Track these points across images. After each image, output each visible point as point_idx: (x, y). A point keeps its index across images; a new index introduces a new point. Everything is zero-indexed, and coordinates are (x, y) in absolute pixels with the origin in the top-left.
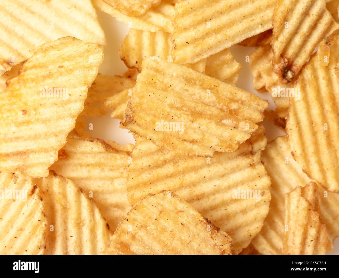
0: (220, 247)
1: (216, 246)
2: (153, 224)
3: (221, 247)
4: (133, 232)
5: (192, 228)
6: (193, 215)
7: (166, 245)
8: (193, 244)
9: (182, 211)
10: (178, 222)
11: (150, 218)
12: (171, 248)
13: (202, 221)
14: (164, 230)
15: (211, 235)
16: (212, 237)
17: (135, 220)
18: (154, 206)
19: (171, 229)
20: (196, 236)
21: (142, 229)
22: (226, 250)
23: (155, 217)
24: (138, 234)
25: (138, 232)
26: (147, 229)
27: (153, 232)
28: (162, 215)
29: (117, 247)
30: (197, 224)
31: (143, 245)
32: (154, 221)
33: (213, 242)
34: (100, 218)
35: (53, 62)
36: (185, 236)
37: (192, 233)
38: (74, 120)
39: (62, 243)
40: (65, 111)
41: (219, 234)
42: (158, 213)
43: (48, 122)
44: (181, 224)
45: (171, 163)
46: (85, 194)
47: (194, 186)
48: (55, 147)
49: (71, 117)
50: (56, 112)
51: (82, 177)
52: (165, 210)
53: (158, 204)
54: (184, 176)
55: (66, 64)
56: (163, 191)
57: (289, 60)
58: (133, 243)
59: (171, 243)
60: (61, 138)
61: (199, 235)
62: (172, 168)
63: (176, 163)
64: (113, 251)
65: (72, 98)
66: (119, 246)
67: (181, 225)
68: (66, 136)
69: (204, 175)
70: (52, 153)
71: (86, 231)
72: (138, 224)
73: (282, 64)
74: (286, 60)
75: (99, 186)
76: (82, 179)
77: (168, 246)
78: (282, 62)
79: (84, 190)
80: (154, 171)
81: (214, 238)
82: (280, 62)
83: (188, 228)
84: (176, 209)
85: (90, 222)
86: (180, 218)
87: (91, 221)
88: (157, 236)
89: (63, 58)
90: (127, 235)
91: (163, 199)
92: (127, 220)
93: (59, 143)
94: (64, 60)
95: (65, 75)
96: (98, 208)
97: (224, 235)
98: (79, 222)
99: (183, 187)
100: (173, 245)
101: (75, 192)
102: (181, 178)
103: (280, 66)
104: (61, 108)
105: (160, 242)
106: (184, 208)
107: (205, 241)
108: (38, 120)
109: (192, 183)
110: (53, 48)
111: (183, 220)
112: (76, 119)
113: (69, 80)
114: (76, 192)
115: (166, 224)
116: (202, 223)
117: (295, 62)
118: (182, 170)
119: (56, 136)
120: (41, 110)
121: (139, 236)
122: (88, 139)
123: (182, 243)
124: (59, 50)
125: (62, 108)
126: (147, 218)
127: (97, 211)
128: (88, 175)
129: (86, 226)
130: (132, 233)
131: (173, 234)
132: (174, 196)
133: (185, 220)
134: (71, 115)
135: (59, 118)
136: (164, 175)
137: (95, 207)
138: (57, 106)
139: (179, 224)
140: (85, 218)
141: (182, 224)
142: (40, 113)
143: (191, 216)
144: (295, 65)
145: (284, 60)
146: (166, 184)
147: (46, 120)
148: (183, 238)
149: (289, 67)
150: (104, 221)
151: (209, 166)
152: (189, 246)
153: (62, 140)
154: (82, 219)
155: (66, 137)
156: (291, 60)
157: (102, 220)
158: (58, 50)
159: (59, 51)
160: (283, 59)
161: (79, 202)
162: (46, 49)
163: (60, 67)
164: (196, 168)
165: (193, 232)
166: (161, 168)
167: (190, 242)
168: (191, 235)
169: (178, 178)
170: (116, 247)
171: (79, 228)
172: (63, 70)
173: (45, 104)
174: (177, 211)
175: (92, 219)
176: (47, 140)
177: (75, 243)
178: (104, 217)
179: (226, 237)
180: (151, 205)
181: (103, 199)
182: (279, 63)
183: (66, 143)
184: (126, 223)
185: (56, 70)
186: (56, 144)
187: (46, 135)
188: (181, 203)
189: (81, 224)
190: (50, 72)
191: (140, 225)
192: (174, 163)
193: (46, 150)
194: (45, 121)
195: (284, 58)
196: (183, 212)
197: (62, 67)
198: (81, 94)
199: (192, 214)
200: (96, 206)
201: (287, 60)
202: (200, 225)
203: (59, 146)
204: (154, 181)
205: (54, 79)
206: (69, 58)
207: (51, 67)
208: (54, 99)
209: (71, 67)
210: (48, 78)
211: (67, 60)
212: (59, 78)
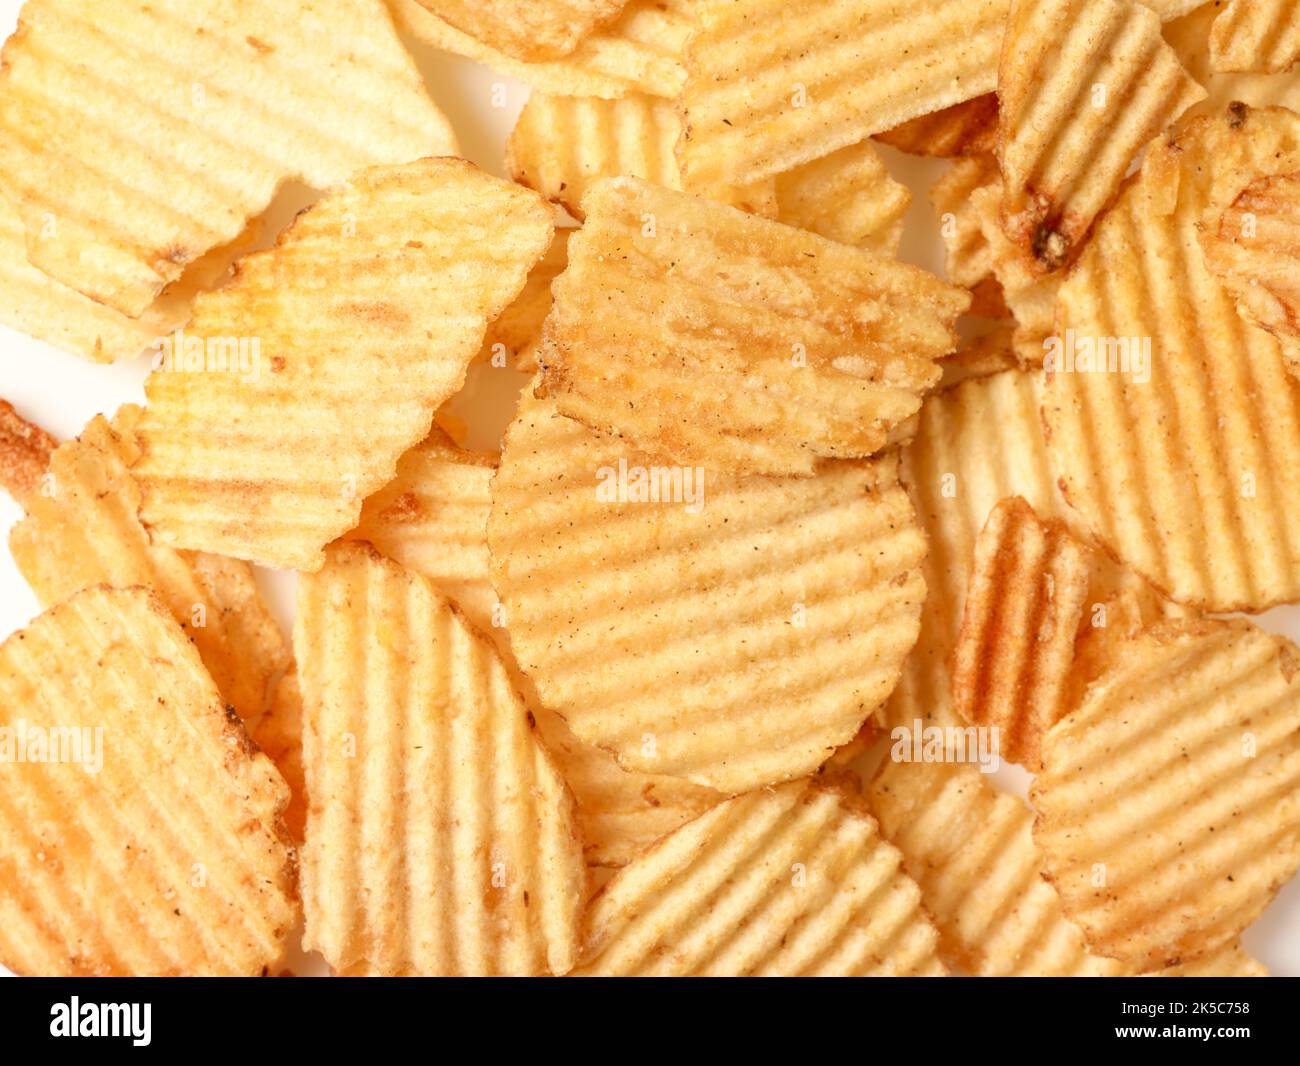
35: (393, 227)
38: (430, 412)
40: (407, 382)
43: (346, 405)
49: (422, 404)
50: (378, 379)
55: (430, 238)
57: (1051, 199)
60: (380, 462)
65: (435, 346)
68: (397, 458)
70: (342, 504)
73: (1031, 212)
74: (1043, 202)
78: (1032, 207)
82: (1024, 208)
89: (425, 220)
93: (371, 477)
94: (428, 225)
95: (424, 274)
103: (1024, 220)
104: (395, 370)
108: (316, 394)
110: (400, 182)
112: (435, 412)
113: (435, 289)
117: (1072, 207)
119: (366, 453)
120: (331, 365)
124: (419, 194)
125: (397, 371)
134: (421, 397)
135: (384, 398)
138: (381, 362)
142: (325, 373)
144: (1070, 216)
145: (1036, 201)
147: (343, 400)
149: (1052, 222)
153: (383, 469)
155: (395, 461)
156: (1059, 200)
158: (413, 194)
159: (415, 197)
160: (1032, 199)
162: (378, 183)
163: (411, 244)
172: (419, 254)
173: (346, 349)
176: (334, 459)
182: (1021, 211)
183: (393, 478)
185: (396, 253)
186: (363, 478)
187: (334, 444)
190: (378, 256)
193: (325, 491)
194: (336, 403)
195: (1037, 195)
197: (419, 245)
198: (464, 339)
201: (1046, 199)
205: (387, 280)
206: (444, 224)
207: (383, 240)
208: (378, 338)
209: (447, 252)
210: (370, 271)
211: (436, 228)
212: (403, 279)
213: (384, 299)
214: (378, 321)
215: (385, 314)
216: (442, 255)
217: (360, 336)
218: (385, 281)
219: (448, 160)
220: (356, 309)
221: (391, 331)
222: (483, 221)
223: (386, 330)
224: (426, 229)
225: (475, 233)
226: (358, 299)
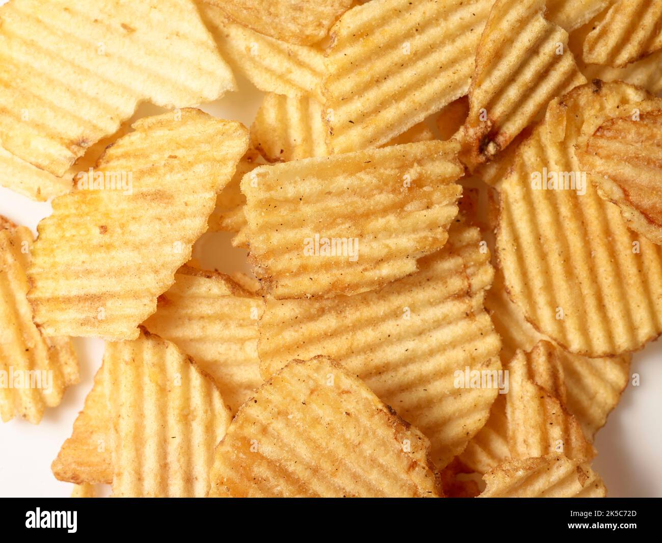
0: (409, 454)
1: (403, 454)
2: (298, 410)
3: (411, 455)
4: (264, 422)
5: (365, 421)
6: (367, 399)
7: (318, 447)
8: (365, 446)
9: (348, 392)
10: (340, 410)
11: (294, 399)
12: (326, 452)
13: (381, 410)
14: (316, 421)
15: (395, 434)
16: (396, 438)
17: (269, 401)
18: (302, 379)
19: (328, 419)
20: (370, 434)
21: (279, 418)
22: (420, 460)
23: (302, 398)
24: (272, 425)
25: (271, 423)
26: (288, 418)
27: (298, 424)
28: (314, 397)
29: (236, 445)
30: (372, 416)
31: (280, 444)
32: (300, 405)
33: (397, 445)
34: (221, 408)
35: (160, 149)
36: (351, 434)
37: (363, 429)
38: (190, 246)
39: (158, 449)
40: (176, 231)
41: (409, 433)
42: (309, 392)
43: (143, 247)
44: (346, 413)
45: (333, 312)
46: (196, 367)
47: (372, 351)
48: (153, 291)
49: (185, 242)
50: (160, 231)
51: (192, 337)
52: (319, 389)
53: (309, 377)
54: (355, 334)
55: (180, 153)
56: (319, 356)
58: (264, 440)
59: (327, 444)
60: (165, 276)
61: (374, 433)
62: (335, 321)
63: (341, 312)
64: (228, 451)
65: (189, 210)
66: (240, 444)
67: (346, 415)
68: (174, 273)
69: (388, 333)
70: (146, 301)
71: (198, 429)
72: (273, 409)
75: (219, 353)
76: (191, 340)
77: (322, 448)
79: (195, 359)
80: (304, 327)
81: (400, 440)
82: (479, 125)
83: (357, 420)
84: (338, 387)
85: (204, 413)
86: (344, 403)
87: (206, 412)
88: (305, 431)
89: (177, 143)
90: (253, 426)
91: (317, 369)
92: (256, 402)
93: (161, 284)
94: (179, 146)
95: (179, 172)
96: (218, 390)
97: (417, 435)
98: (186, 414)
99: (353, 353)
100: (331, 447)
101: (180, 362)
102: (349, 337)
104: (168, 226)
105: (309, 440)
106: (351, 386)
107: (383, 443)
108: (126, 243)
109: (369, 346)
110: (162, 124)
111: (349, 407)
112: (192, 246)
113: (186, 179)
114: (182, 363)
115: (320, 412)
116: (381, 414)
118: (351, 325)
119: (156, 272)
120: (133, 227)
121: (273, 429)
122: (202, 273)
123: (346, 445)
124: (172, 130)
125: (170, 226)
126: (288, 399)
127: (216, 395)
128: (201, 334)
129: (198, 419)
130: (261, 424)
131: (331, 430)
132: (337, 366)
133: (352, 406)
134: (185, 238)
135: (165, 241)
136: (321, 334)
137: (214, 389)
138: (161, 222)
139: (342, 413)
140: (197, 407)
141: (348, 414)
142: (130, 232)
143: (363, 400)
145: (486, 122)
146: (324, 348)
147: (142, 244)
148: (348, 436)
150: (227, 411)
151: (397, 316)
152: (357, 450)
153: (167, 279)
154: (192, 408)
155: (173, 275)
157: (225, 410)
158: (169, 130)
159: (170, 132)
161: (186, 379)
162: (150, 126)
163: (171, 157)
164: (374, 321)
165: (365, 428)
166: (315, 320)
167: (359, 444)
168: (362, 433)
169: (344, 337)
170: (233, 446)
171: (186, 423)
172: (176, 162)
173: (141, 216)
174: (340, 391)
175: (209, 409)
176: (139, 278)
177: (179, 449)
178: (228, 406)
179: (420, 438)
180: (296, 378)
181: (226, 375)
182: (477, 126)
183: (173, 284)
184: (253, 406)
185: (163, 163)
186: (157, 285)
187: (139, 269)
188: (346, 378)
189: (190, 417)
190: (153, 165)
191: (276, 410)
192: (338, 313)
193: (136, 296)
194: (137, 247)
196: (350, 393)
197: (175, 157)
198: (205, 204)
199: (365, 397)
200: (215, 387)
202: (377, 417)
203: (160, 289)
204: (304, 342)
205: (159, 178)
206: (188, 144)
207: (154, 157)
208: (157, 209)
209: (190, 159)
210: (149, 174)
211: (183, 147)
212: (168, 177)
213: (159, 188)
214: (156, 200)
215: (160, 196)
216: (188, 161)
217: (148, 209)
218: (157, 179)
219: (187, 110)
220: (144, 195)
221: (164, 205)
222: (209, 140)
223: (161, 205)
224: (178, 148)
225: (205, 147)
226: (144, 189)
